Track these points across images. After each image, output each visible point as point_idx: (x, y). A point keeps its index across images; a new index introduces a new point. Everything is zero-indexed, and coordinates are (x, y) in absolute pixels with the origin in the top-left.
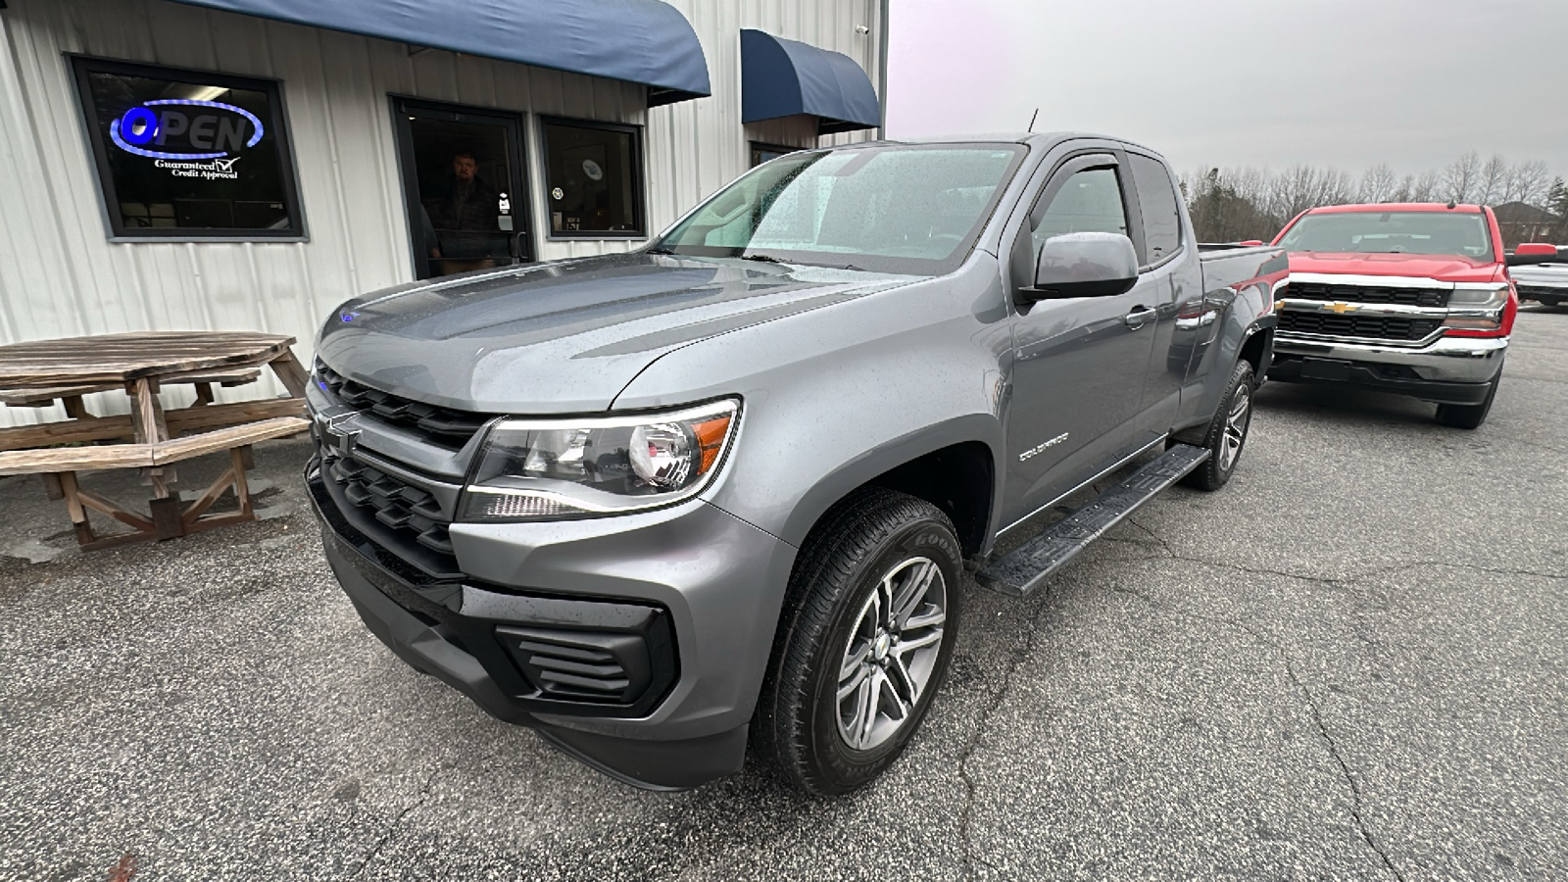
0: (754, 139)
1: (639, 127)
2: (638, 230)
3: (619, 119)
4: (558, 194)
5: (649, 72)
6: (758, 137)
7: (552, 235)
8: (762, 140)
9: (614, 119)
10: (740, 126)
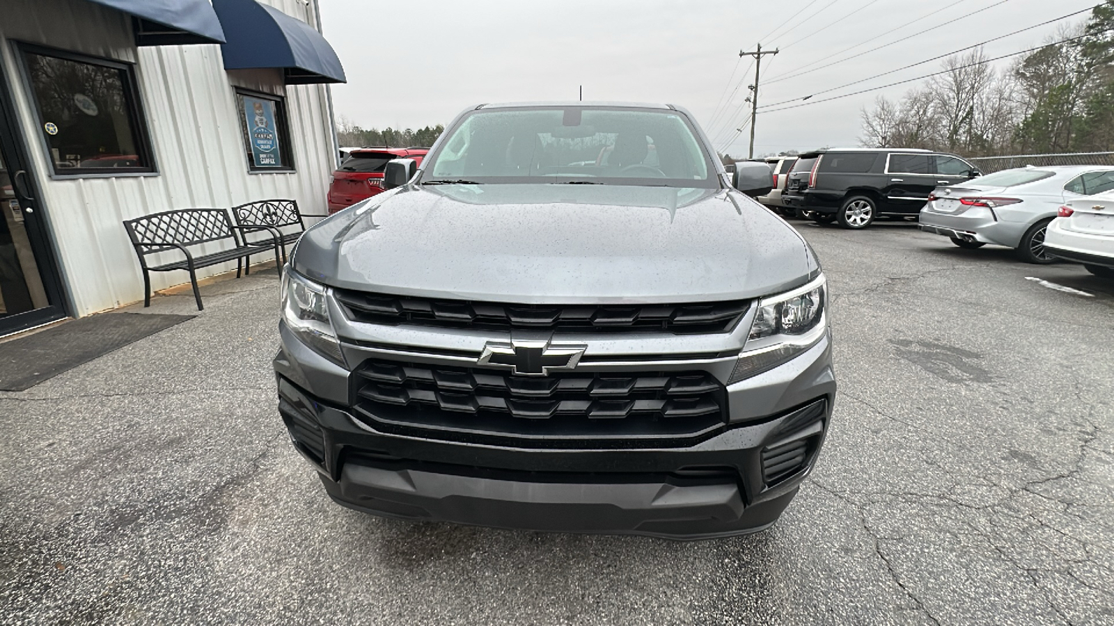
0: (237, 85)
1: (130, 65)
2: (147, 166)
3: (108, 53)
4: (52, 129)
5: (169, 14)
6: (239, 82)
7: (56, 174)
8: (243, 85)
9: (102, 54)
10: (223, 72)
